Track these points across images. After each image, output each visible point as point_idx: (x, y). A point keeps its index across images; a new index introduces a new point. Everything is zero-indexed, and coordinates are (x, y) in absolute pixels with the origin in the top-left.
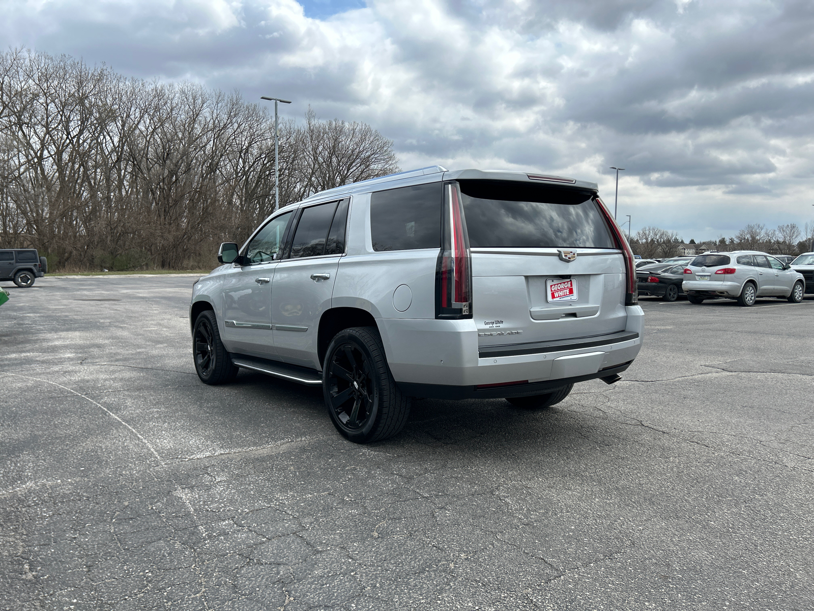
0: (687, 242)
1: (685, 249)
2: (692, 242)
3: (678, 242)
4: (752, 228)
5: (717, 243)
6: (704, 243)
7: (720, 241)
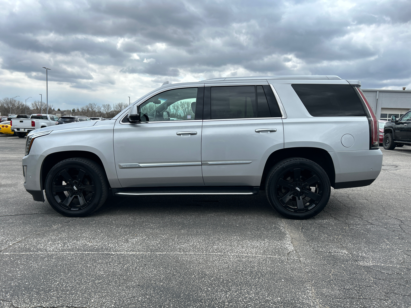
0: (56, 110)
1: (56, 114)
2: (59, 110)
3: (52, 110)
4: (92, 105)
5: (71, 111)
6: (65, 111)
7: (72, 110)
